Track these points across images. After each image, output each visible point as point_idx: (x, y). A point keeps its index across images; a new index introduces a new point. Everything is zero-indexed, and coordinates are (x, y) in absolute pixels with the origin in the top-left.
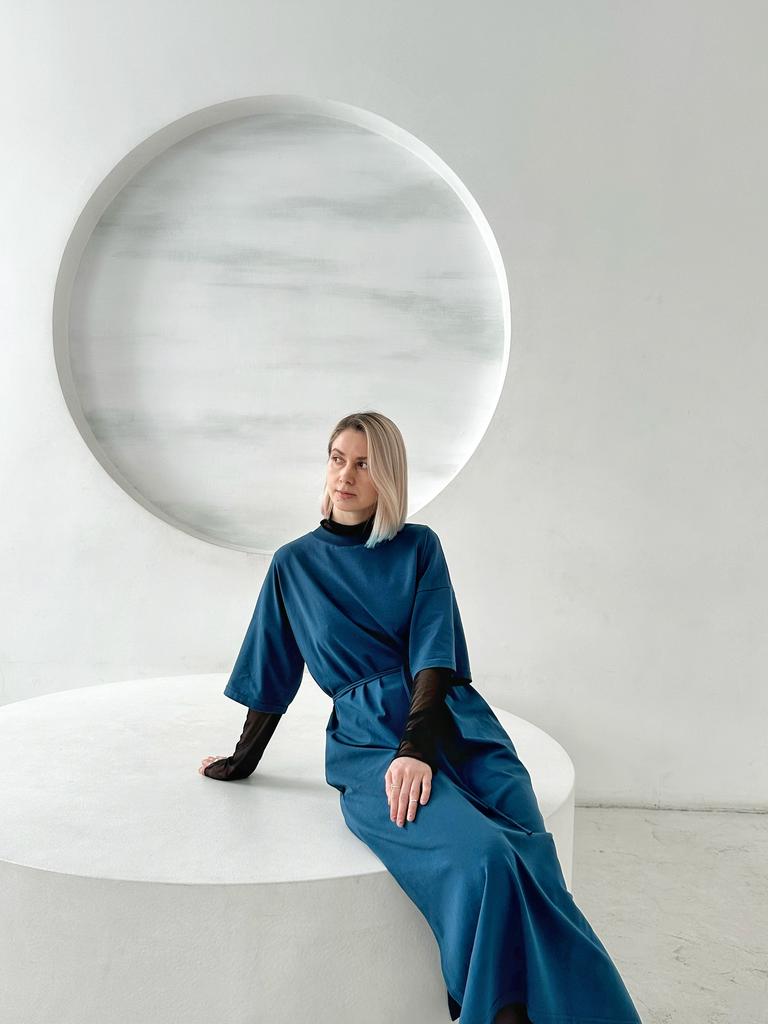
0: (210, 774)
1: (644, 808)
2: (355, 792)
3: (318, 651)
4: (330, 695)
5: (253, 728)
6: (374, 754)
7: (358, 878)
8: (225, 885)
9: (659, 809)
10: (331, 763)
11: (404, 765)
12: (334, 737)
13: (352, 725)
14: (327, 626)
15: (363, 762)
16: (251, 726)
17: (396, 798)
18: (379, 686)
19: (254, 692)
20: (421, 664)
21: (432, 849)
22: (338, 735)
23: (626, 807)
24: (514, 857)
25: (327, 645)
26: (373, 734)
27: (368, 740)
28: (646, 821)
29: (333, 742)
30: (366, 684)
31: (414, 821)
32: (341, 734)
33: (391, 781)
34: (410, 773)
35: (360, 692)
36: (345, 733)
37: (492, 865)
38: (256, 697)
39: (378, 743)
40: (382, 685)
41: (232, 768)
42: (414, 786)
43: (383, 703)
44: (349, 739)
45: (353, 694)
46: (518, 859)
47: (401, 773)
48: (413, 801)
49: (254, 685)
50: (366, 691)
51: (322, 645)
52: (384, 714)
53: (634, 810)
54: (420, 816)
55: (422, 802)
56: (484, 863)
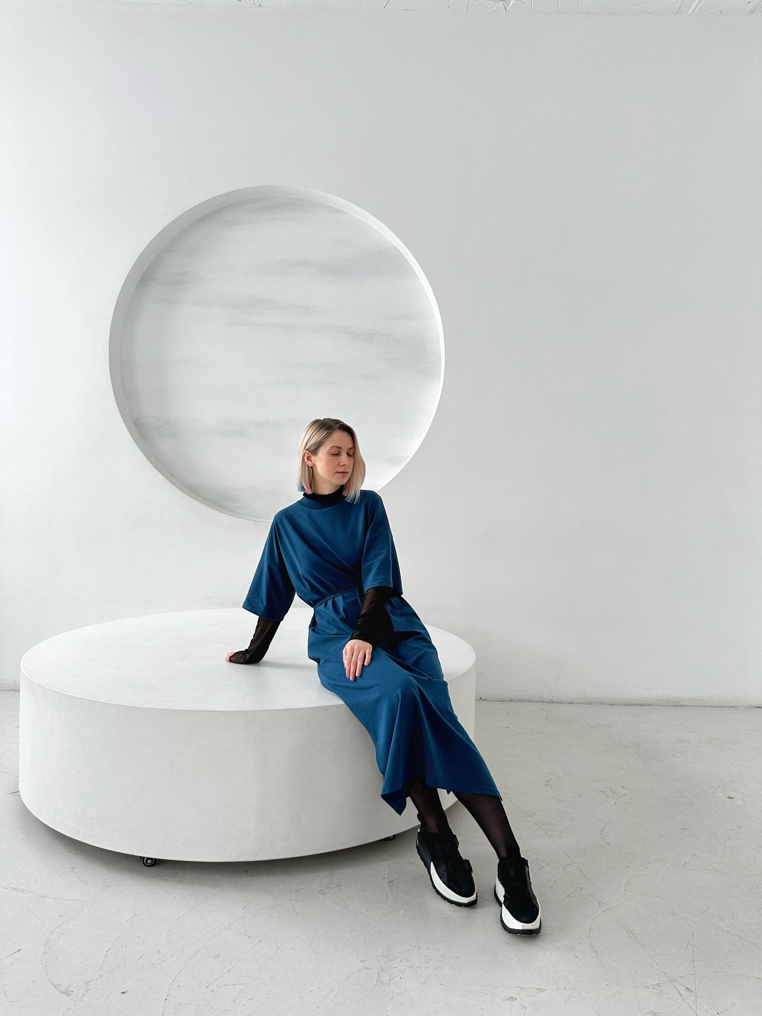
0: (233, 660)
1: (542, 702)
2: (326, 661)
3: (303, 578)
4: (312, 606)
5: (261, 629)
6: (337, 638)
7: (327, 708)
8: (245, 712)
9: (553, 702)
10: (311, 646)
11: (355, 644)
12: (313, 630)
13: (325, 623)
14: (307, 563)
15: (331, 644)
16: (260, 628)
17: (349, 664)
18: (341, 599)
19: (261, 606)
20: (370, 583)
21: (370, 688)
22: (316, 629)
23: (530, 701)
24: (417, 689)
25: (308, 575)
26: (338, 628)
27: (335, 632)
28: (543, 710)
29: (312, 633)
30: (334, 598)
31: (360, 676)
32: (318, 629)
33: (346, 654)
34: (358, 648)
35: (330, 603)
36: (321, 628)
37: (403, 693)
38: (262, 609)
39: (341, 633)
40: (344, 598)
41: (248, 656)
42: (361, 656)
43: (344, 610)
44: (323, 631)
45: (326, 604)
46: (420, 690)
47: (352, 649)
48: (359, 664)
49: (262, 602)
50: (334, 603)
51: (305, 576)
52: (345, 616)
53: (535, 703)
54: (364, 673)
55: (365, 664)
56: (399, 692)
